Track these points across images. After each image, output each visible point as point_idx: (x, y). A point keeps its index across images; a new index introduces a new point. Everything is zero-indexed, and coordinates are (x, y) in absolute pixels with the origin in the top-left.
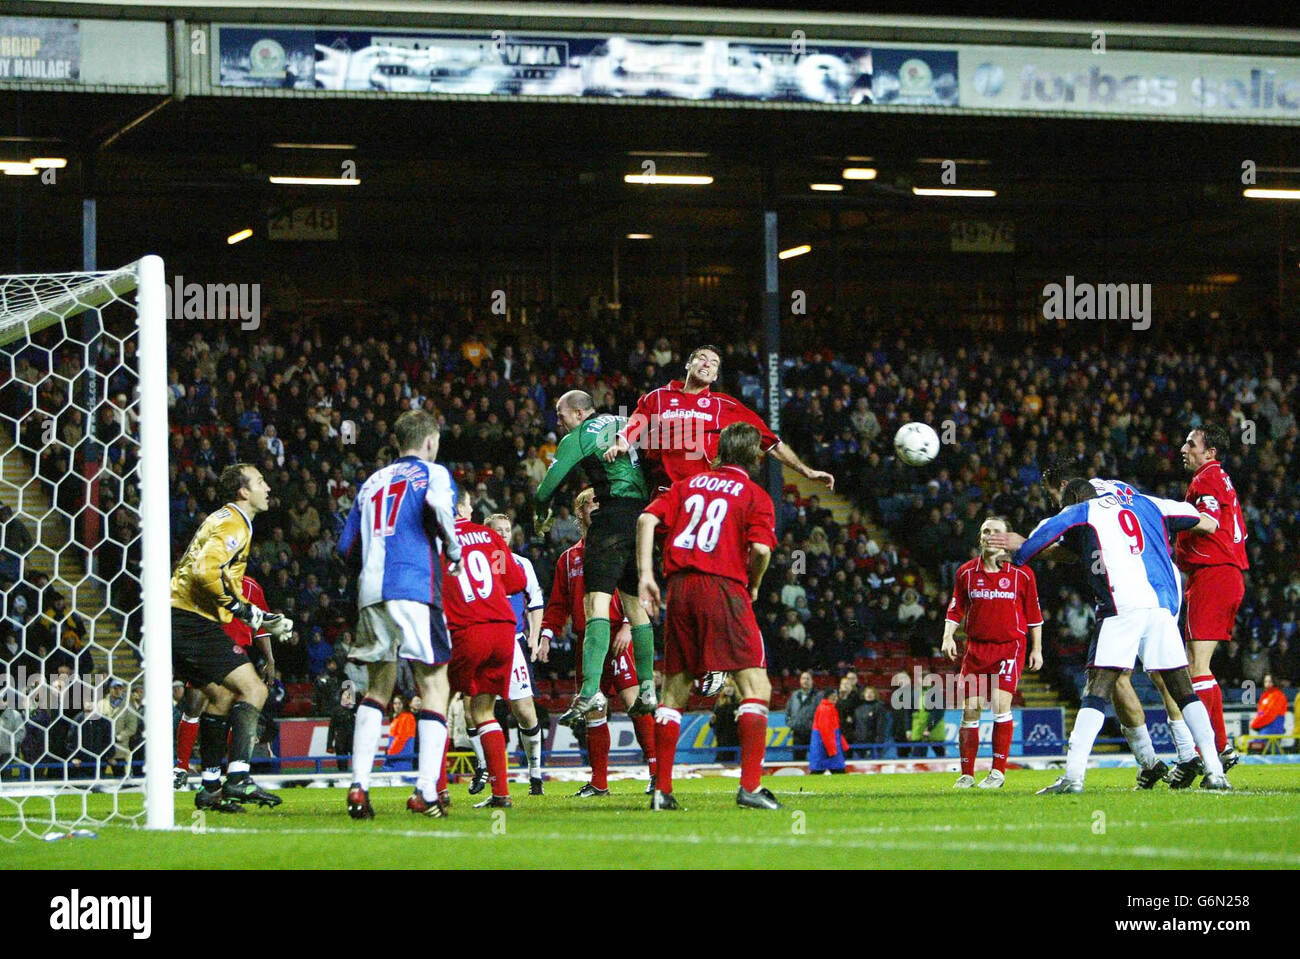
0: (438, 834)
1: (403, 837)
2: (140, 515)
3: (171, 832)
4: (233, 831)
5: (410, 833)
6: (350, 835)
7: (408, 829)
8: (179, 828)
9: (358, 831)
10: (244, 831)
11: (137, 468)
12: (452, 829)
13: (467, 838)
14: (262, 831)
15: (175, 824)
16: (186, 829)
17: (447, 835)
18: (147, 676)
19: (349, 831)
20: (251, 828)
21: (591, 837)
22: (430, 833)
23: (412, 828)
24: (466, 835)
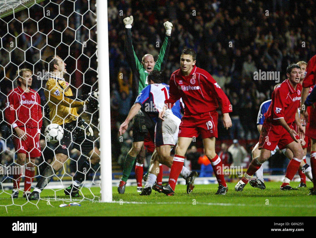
0: (222, 204)
1: (207, 205)
2: (97, 73)
3: (111, 203)
4: (137, 203)
5: (210, 204)
6: (185, 204)
7: (209, 202)
8: (115, 202)
9: (188, 203)
10: (141, 203)
11: (96, 53)
12: (228, 203)
13: (233, 206)
14: (149, 203)
15: (113, 200)
16: (117, 202)
17: (225, 205)
18: (101, 139)
19: (185, 203)
20: (144, 202)
21: (286, 206)
22: (218, 204)
23: (211, 202)
24: (234, 205)
